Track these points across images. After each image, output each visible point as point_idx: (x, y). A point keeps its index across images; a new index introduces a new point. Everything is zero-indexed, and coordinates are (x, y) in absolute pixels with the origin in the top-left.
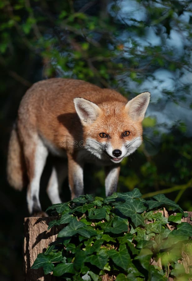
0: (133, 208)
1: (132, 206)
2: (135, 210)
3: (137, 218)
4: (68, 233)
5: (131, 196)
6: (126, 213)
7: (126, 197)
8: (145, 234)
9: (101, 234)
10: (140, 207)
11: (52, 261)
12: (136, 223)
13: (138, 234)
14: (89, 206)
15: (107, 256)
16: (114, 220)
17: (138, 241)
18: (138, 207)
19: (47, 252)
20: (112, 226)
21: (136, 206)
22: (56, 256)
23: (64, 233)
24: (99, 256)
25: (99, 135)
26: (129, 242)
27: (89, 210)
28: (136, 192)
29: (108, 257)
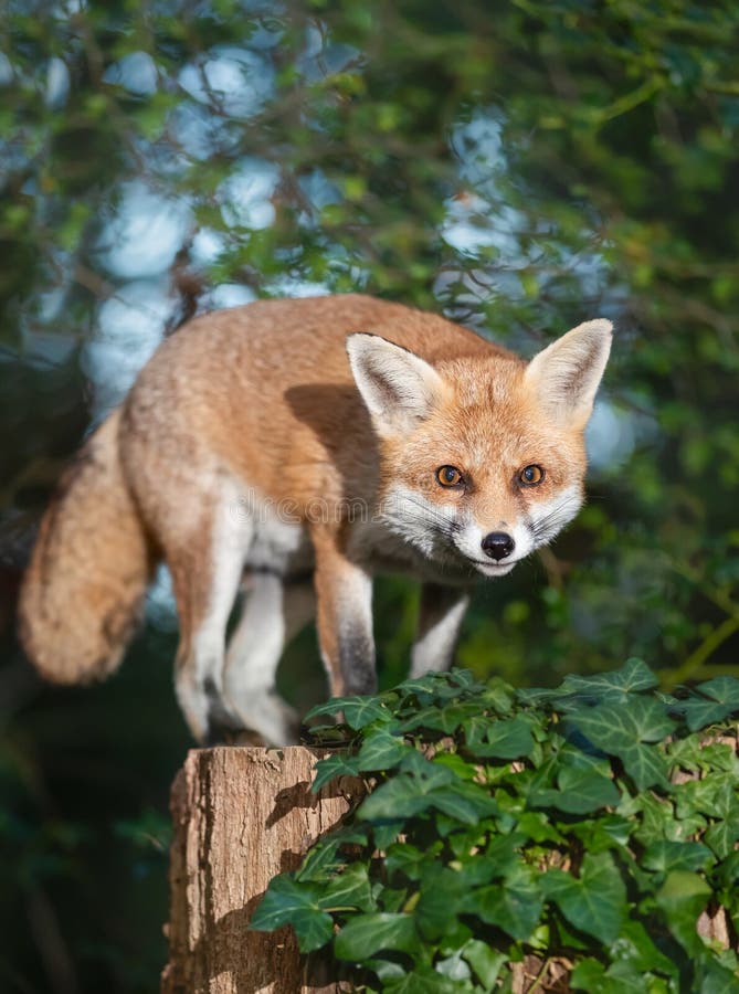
0: (628, 724)
1: (624, 715)
2: (636, 732)
3: (643, 759)
4: (398, 804)
5: (621, 684)
6: (604, 741)
7: (601, 687)
8: (669, 819)
9: (513, 814)
10: (655, 720)
11: (323, 905)
12: (642, 777)
13: (646, 817)
14: (465, 707)
15: (539, 893)
16: (558, 764)
17: (649, 843)
18: (646, 719)
19: (305, 870)
20: (555, 786)
21: (639, 716)
22: (340, 888)
23: (381, 805)
24: (510, 891)
25: (434, 476)
26: (619, 845)
27: (465, 723)
28: (635, 671)
29: (543, 898)
